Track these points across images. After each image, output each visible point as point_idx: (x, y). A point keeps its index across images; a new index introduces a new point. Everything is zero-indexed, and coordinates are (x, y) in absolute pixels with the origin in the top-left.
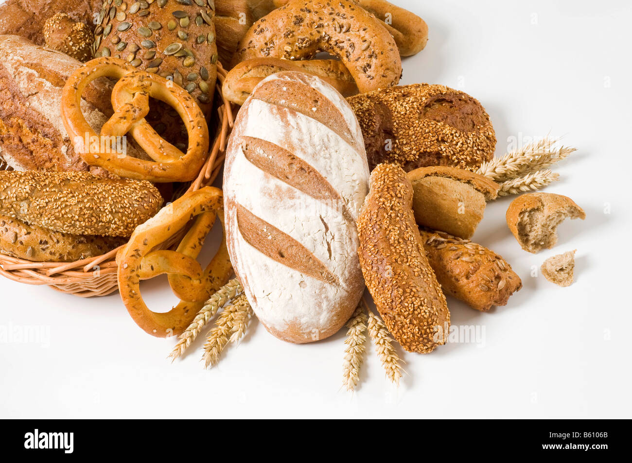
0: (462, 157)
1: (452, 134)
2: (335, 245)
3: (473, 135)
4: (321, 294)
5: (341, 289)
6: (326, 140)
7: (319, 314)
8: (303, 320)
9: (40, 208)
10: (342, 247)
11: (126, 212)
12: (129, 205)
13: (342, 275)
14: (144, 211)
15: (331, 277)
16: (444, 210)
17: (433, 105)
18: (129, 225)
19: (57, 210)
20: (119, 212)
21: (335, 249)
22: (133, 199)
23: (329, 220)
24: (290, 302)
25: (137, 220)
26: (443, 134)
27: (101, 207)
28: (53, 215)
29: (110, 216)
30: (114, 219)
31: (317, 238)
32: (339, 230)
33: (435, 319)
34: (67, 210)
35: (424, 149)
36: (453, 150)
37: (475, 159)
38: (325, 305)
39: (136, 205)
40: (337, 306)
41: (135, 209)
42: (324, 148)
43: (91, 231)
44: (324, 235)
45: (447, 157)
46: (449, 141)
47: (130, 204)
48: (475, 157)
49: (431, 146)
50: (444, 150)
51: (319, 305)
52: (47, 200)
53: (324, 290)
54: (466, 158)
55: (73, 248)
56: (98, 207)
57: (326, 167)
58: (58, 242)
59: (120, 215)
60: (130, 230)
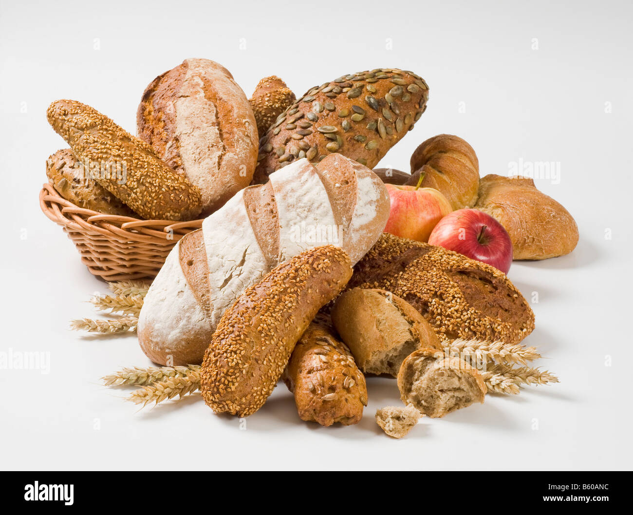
0: (446, 322)
1: (454, 297)
2: (235, 281)
3: (475, 312)
4: (187, 312)
5: (208, 320)
6: (316, 205)
7: (172, 328)
8: (157, 326)
9: (87, 142)
10: (239, 287)
11: (150, 189)
12: (157, 184)
13: (219, 309)
14: (168, 199)
15: (209, 304)
16: (357, 318)
17: (474, 277)
18: (147, 203)
19: (97, 151)
20: (145, 185)
21: (231, 284)
22: (166, 183)
23: (249, 259)
24: (160, 303)
25: (156, 202)
26: (445, 291)
27: (132, 171)
28: (92, 153)
29: (135, 183)
30: (136, 188)
31: (226, 265)
32: (251, 273)
33: (238, 374)
34: (104, 156)
35: (417, 292)
36: (441, 310)
37: (459, 333)
38: (182, 323)
39: (163, 189)
40: (193, 333)
41: (161, 192)
42: (306, 209)
43: (114, 188)
44: (235, 267)
45: (433, 313)
46: (446, 300)
47: (159, 185)
48: (459, 332)
49: (425, 293)
50: (433, 303)
51: (178, 320)
52: (96, 139)
53: (193, 310)
54: (449, 326)
55: (95, 199)
56: (131, 169)
57: (291, 220)
58: (88, 187)
59: (144, 188)
60: (146, 209)
